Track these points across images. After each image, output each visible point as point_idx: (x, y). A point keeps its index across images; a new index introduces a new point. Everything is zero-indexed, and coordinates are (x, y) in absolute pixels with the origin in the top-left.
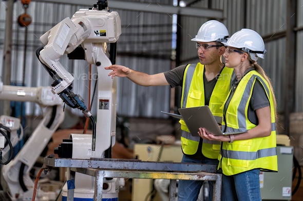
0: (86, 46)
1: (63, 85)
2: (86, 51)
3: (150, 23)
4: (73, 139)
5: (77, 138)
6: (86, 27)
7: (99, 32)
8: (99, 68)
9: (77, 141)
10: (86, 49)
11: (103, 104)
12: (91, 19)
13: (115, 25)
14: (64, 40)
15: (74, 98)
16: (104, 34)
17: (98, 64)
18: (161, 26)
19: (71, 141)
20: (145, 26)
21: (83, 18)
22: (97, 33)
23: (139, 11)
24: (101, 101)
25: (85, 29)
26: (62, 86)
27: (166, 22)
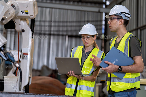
0: (16, 21)
2: (16, 24)
5: (7, 79)
6: (15, 7)
7: (24, 11)
8: (23, 33)
10: (16, 23)
11: (25, 56)
12: (19, 3)
13: (34, 7)
15: (6, 54)
16: (27, 13)
17: (23, 31)
21: (14, 3)
22: (23, 13)
24: (24, 54)
25: (15, 9)
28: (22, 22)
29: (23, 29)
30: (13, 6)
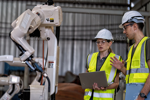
0: (41, 29)
4: (31, 88)
7: (49, 19)
8: (48, 41)
9: (33, 89)
10: (41, 31)
11: (51, 64)
12: (44, 11)
13: (59, 15)
14: (27, 23)
15: (34, 64)
19: (29, 90)
21: (39, 11)
22: (48, 21)
24: (49, 62)
25: (41, 17)
26: (26, 55)
28: (47, 30)
29: (48, 37)
30: (38, 14)
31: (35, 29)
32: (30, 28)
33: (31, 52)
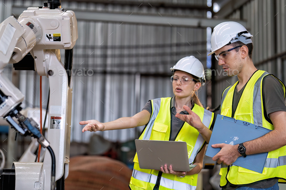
0: (35, 54)
1: (8, 104)
2: (35, 60)
3: (183, 40)
4: (16, 168)
6: (35, 28)
7: (52, 36)
8: (50, 78)
9: (20, 170)
10: (36, 57)
11: (55, 122)
12: (43, 20)
13: (71, 27)
14: (9, 44)
16: (58, 39)
17: (50, 73)
18: (195, 44)
19: (14, 171)
20: (178, 45)
21: (33, 19)
23: (172, 26)
24: (53, 118)
25: (35, 32)
26: (7, 106)
27: (200, 39)
28: (47, 56)
29: (49, 69)
30: (30, 25)
31: (24, 55)
32: (14, 53)
33: (18, 99)
